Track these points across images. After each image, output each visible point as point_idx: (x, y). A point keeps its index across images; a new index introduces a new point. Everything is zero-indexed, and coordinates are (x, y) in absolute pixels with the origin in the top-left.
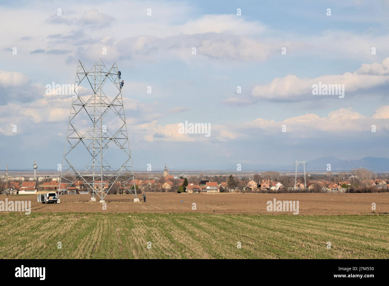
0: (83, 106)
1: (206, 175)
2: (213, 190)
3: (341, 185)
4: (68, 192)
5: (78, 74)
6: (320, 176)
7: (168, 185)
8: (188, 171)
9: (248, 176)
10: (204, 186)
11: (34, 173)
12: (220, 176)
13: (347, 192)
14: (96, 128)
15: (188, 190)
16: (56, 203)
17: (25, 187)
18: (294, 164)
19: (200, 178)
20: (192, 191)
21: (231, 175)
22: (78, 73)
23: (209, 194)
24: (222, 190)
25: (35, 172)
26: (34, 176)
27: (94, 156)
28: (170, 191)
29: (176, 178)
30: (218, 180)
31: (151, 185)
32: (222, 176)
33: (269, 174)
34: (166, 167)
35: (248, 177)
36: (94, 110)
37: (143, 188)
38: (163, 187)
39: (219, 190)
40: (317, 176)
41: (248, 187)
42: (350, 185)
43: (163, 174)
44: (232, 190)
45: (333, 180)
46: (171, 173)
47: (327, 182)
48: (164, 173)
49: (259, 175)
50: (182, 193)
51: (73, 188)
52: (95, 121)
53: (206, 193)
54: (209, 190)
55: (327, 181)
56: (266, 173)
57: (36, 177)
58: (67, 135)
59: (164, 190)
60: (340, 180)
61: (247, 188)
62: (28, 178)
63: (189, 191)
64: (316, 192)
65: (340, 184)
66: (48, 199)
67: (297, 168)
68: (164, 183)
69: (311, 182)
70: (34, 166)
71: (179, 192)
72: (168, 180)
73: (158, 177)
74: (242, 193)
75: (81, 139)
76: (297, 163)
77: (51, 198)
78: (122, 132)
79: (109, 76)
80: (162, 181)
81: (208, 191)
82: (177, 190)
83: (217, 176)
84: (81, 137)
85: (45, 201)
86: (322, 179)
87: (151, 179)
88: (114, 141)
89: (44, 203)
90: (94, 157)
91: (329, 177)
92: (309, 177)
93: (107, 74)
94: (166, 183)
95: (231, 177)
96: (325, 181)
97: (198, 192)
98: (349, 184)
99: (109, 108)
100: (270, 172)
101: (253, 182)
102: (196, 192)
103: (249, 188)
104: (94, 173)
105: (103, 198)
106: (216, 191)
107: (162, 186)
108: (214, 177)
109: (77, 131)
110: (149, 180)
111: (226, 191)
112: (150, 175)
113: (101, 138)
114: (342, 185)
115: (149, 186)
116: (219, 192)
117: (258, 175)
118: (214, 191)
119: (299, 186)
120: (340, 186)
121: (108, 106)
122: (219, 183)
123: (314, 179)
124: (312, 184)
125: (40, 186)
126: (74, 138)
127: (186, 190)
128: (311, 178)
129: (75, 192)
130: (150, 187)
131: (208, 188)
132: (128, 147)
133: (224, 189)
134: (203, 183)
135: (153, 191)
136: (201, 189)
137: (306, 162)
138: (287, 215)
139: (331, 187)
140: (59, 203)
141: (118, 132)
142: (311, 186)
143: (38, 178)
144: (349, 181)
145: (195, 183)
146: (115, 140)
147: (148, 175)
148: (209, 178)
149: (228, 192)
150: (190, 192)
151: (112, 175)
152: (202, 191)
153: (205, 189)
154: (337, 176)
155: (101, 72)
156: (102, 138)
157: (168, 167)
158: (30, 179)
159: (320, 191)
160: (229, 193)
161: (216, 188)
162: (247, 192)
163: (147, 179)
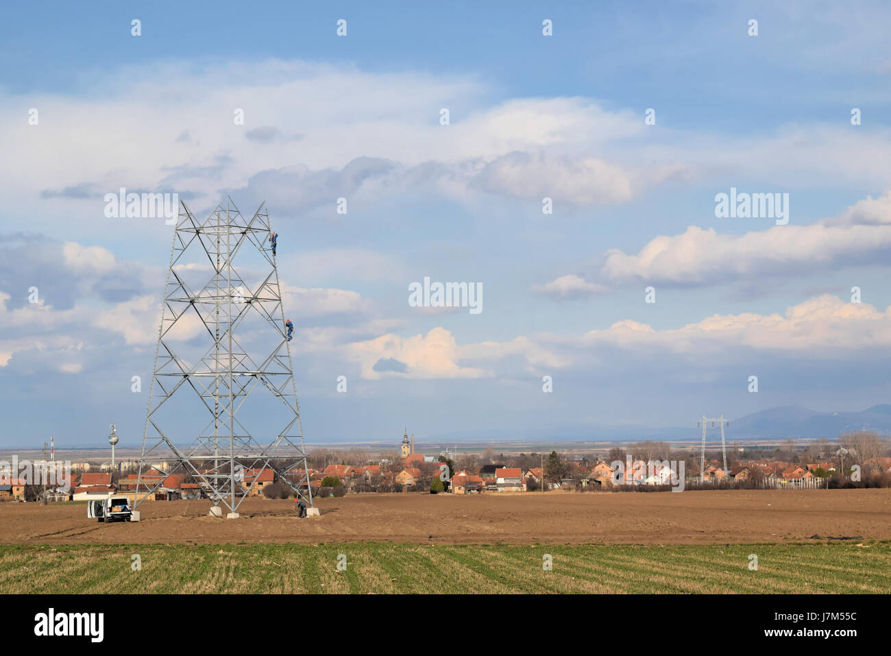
0: (191, 302)
1: (498, 453)
2: (512, 485)
3: (812, 471)
4: (183, 494)
5: (178, 232)
6: (765, 450)
7: (411, 476)
8: (458, 444)
9: (598, 453)
10: (491, 477)
11: (111, 453)
12: (532, 455)
13: (823, 487)
14: (222, 351)
15: (454, 487)
16: (129, 520)
17: (87, 484)
18: (699, 424)
19: (487, 459)
20: (463, 488)
21: (554, 452)
22: (180, 230)
23: (502, 494)
24: (532, 486)
25: (113, 452)
26: (111, 460)
27: (216, 414)
28: (412, 489)
29: (429, 459)
30: (524, 463)
31: (370, 478)
32: (536, 454)
33: (645, 448)
34: (406, 436)
35: (598, 455)
36: (215, 311)
37: (353, 484)
38: (398, 480)
39: (525, 486)
40: (759, 450)
41: (593, 477)
42: (835, 470)
43: (401, 450)
44: (556, 486)
45: (795, 460)
46: (418, 448)
47: (781, 465)
48: (403, 450)
49: (622, 451)
50: (440, 494)
51: (194, 485)
52: (217, 335)
53: (496, 494)
54: (501, 485)
55: (781, 462)
56: (639, 445)
57: (116, 462)
58: (155, 369)
59: (399, 488)
60: (812, 460)
61: (591, 479)
62: (98, 465)
63: (456, 488)
64: (748, 489)
65: (809, 469)
66: (111, 511)
67: (704, 432)
68: (400, 472)
69: (741, 463)
70: (110, 437)
71: (433, 492)
72: (410, 464)
73: (389, 458)
74: (579, 493)
75: (187, 376)
76: (705, 420)
77: (118, 510)
78: (279, 358)
79: (249, 234)
80: (397, 467)
81: (500, 489)
82: (429, 488)
83: (525, 453)
84: (187, 372)
85: (103, 517)
86: (770, 456)
87: (372, 464)
88: (262, 379)
89: (101, 520)
90: (217, 416)
91: (787, 452)
92: (741, 452)
93: (244, 230)
94: (404, 472)
95: (553, 455)
96: (776, 462)
97: (477, 490)
98: (832, 469)
99: (249, 305)
100: (648, 443)
101: (605, 466)
102: (472, 491)
103: (595, 481)
104: (216, 451)
105: (235, 507)
106: (519, 489)
107: (394, 479)
108: (517, 457)
109: (177, 359)
110: (367, 465)
111: (541, 488)
112: (372, 455)
113: (229, 374)
114: (814, 470)
115: (366, 479)
116: (525, 489)
117: (618, 450)
118: (514, 489)
119: (713, 473)
120: (809, 473)
121: (247, 302)
122: (526, 471)
123: (752, 458)
124: (744, 468)
125: (120, 482)
126: (170, 375)
127: (450, 487)
128: (745, 456)
129: (199, 494)
130: (369, 481)
131: (501, 481)
132: (293, 393)
133: (537, 484)
134: (489, 469)
135: (374, 490)
136: (484, 484)
137: (726, 420)
138: (604, 545)
139: (788, 475)
140: (138, 519)
141: (269, 360)
142: (742, 474)
143: (120, 465)
144: (833, 461)
145: (469, 470)
146: (263, 377)
147: (367, 455)
148: (505, 459)
149: (546, 489)
150: (458, 490)
151: (256, 456)
152: (486, 487)
153: (495, 484)
154: (806, 449)
155: (230, 226)
156: (234, 374)
157: (413, 435)
158: (103, 467)
159: (758, 484)
160: (546, 493)
161: (518, 481)
162: (590, 490)
163: (363, 463)
